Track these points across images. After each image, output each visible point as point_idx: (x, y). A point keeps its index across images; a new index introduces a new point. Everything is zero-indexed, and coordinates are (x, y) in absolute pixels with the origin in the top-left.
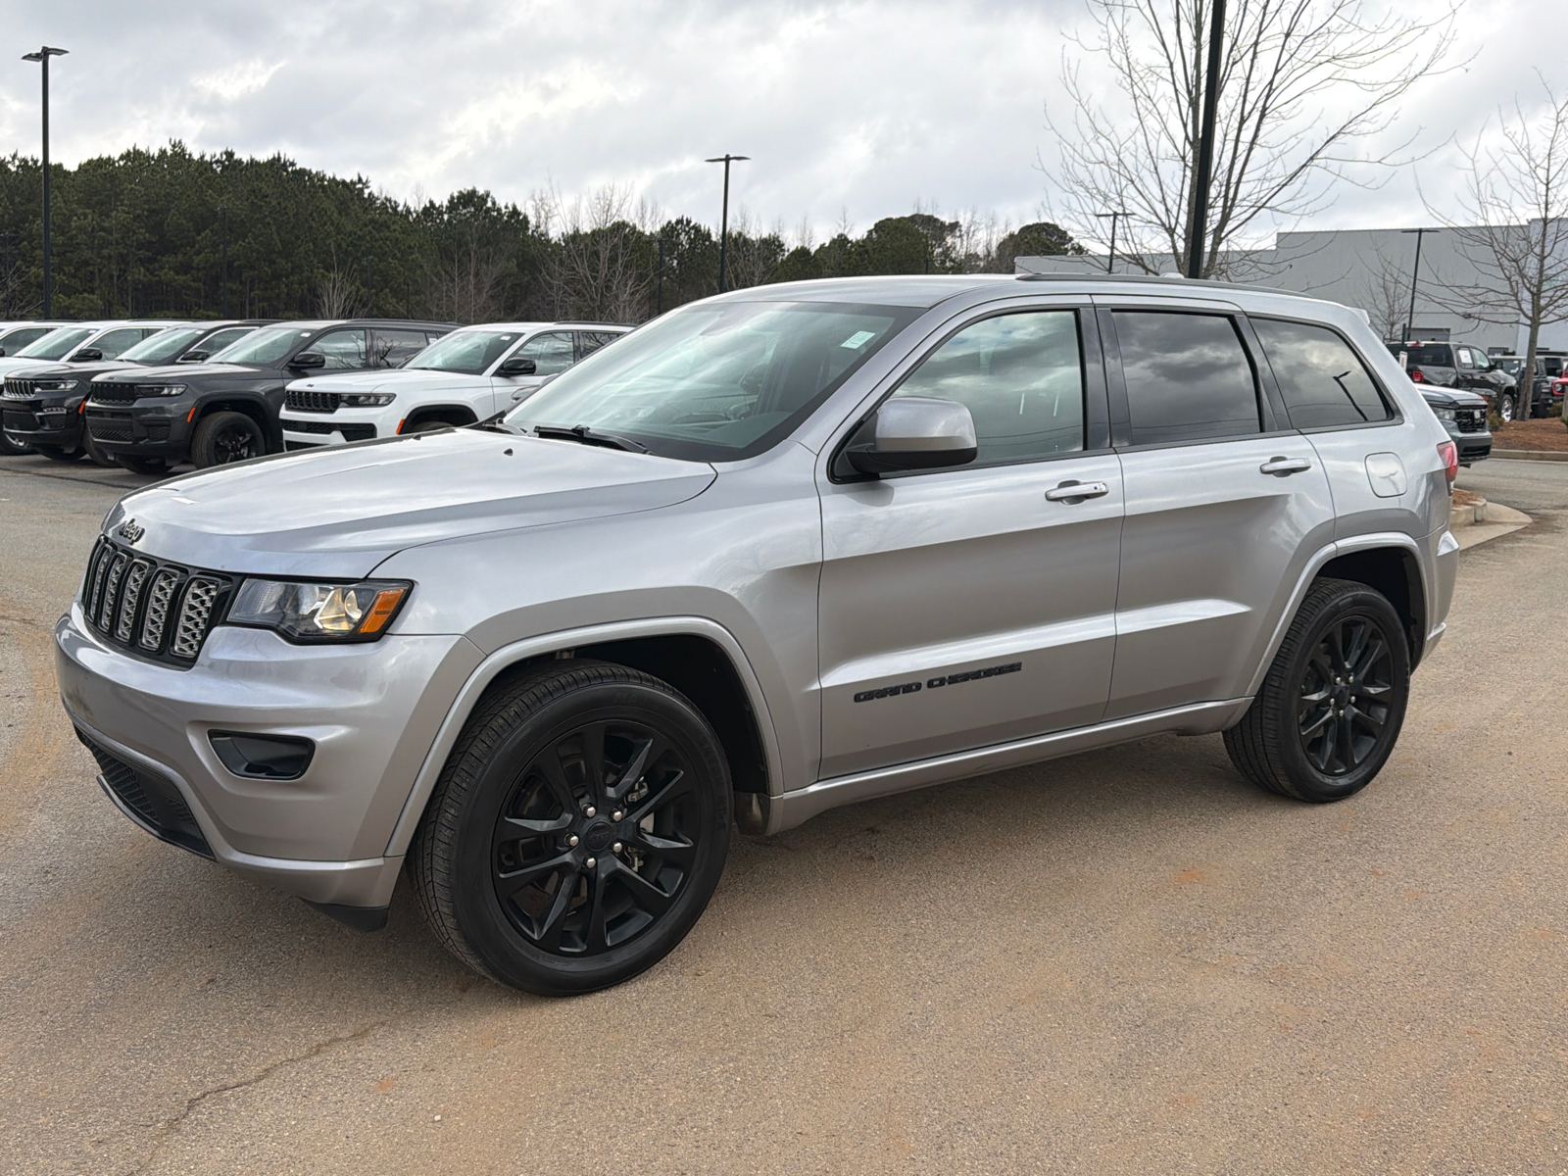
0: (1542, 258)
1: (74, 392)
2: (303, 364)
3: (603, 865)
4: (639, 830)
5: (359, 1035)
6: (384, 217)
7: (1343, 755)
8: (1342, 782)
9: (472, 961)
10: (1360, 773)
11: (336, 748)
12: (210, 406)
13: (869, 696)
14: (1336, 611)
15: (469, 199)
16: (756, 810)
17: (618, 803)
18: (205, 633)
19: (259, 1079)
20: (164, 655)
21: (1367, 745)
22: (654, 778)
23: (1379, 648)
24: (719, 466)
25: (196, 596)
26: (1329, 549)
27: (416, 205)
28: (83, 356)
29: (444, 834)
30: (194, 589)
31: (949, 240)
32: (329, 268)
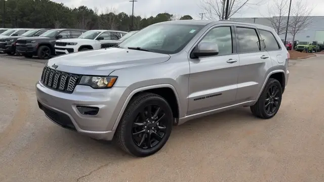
0: (279, 23)
1: (13, 42)
2: (58, 37)
3: (151, 132)
4: (157, 125)
5: (107, 165)
6: (67, 10)
7: (271, 110)
8: (271, 115)
9: (127, 150)
10: (274, 113)
11: (103, 109)
12: (40, 45)
13: (197, 99)
14: (271, 84)
15: (82, 8)
16: (176, 121)
17: (153, 120)
18: (75, 87)
19: (90, 174)
20: (65, 91)
21: (275, 108)
22: (159, 116)
23: (278, 91)
24: (171, 55)
25: (72, 79)
26: (271, 73)
27: (73, 8)
28: (14, 35)
29: (123, 126)
30: (71, 78)
31: (171, 18)
32: (56, 20)
